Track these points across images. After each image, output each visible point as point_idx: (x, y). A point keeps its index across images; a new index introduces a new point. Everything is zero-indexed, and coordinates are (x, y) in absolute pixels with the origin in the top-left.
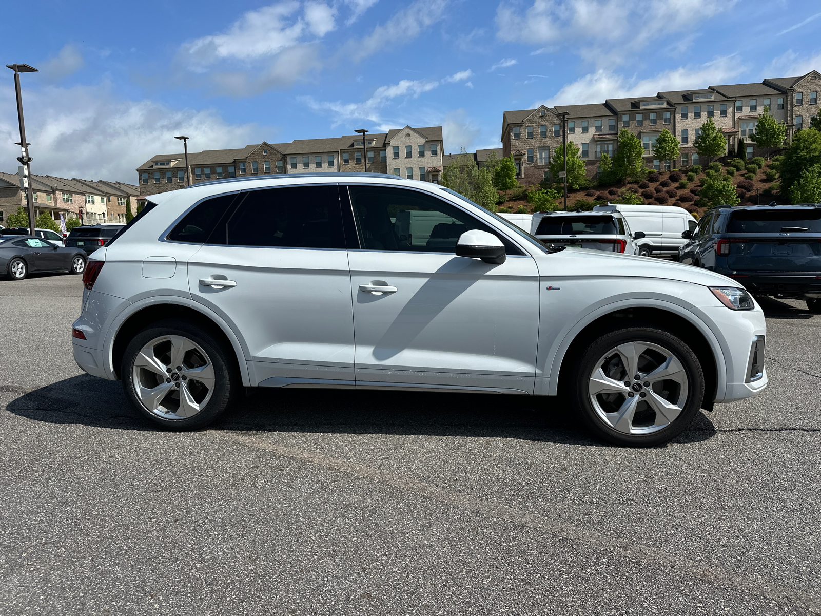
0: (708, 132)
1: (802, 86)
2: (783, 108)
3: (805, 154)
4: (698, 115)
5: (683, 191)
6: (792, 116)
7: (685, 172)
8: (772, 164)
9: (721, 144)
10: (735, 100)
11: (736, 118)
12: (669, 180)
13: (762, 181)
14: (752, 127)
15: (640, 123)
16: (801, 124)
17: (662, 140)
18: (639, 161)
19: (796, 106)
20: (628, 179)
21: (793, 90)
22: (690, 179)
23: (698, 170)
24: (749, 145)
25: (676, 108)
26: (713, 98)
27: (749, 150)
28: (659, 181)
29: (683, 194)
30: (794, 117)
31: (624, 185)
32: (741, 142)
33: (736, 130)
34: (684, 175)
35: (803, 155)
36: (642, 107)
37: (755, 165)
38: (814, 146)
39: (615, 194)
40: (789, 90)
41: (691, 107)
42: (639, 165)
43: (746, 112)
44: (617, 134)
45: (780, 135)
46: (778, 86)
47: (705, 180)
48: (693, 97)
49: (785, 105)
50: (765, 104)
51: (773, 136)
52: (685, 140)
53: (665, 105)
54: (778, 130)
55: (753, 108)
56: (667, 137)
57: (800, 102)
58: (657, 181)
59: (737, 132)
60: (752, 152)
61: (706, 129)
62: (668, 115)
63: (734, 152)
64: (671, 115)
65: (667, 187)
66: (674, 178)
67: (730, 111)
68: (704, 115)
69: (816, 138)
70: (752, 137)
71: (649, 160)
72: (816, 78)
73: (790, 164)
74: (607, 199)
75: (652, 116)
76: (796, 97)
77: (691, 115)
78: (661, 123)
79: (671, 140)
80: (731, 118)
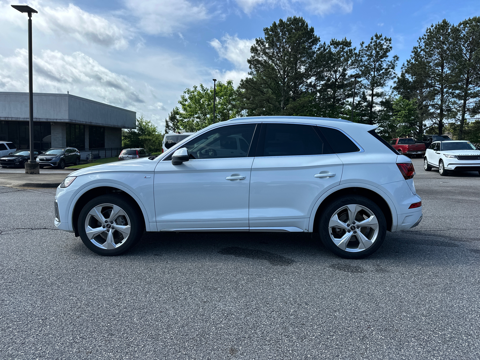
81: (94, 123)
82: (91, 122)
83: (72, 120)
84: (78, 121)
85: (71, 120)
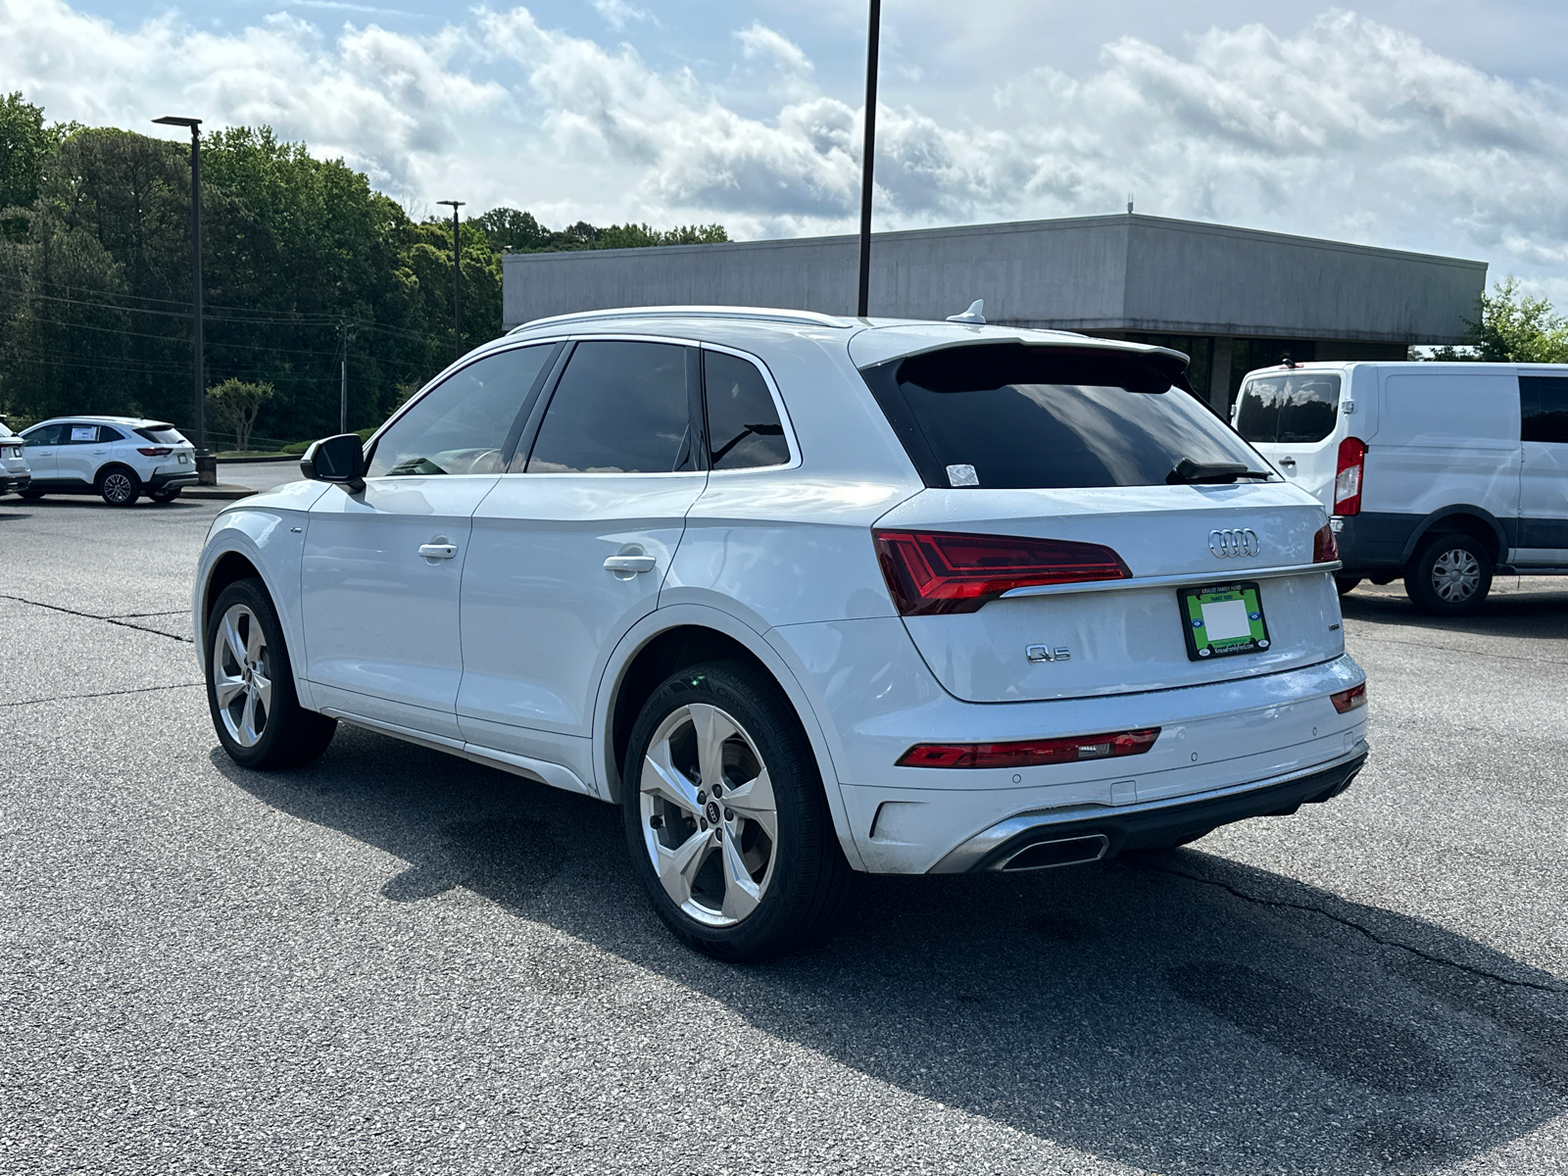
81: (1245, 326)
82: (1230, 326)
83: (1142, 320)
84: (1166, 322)
85: (1134, 320)
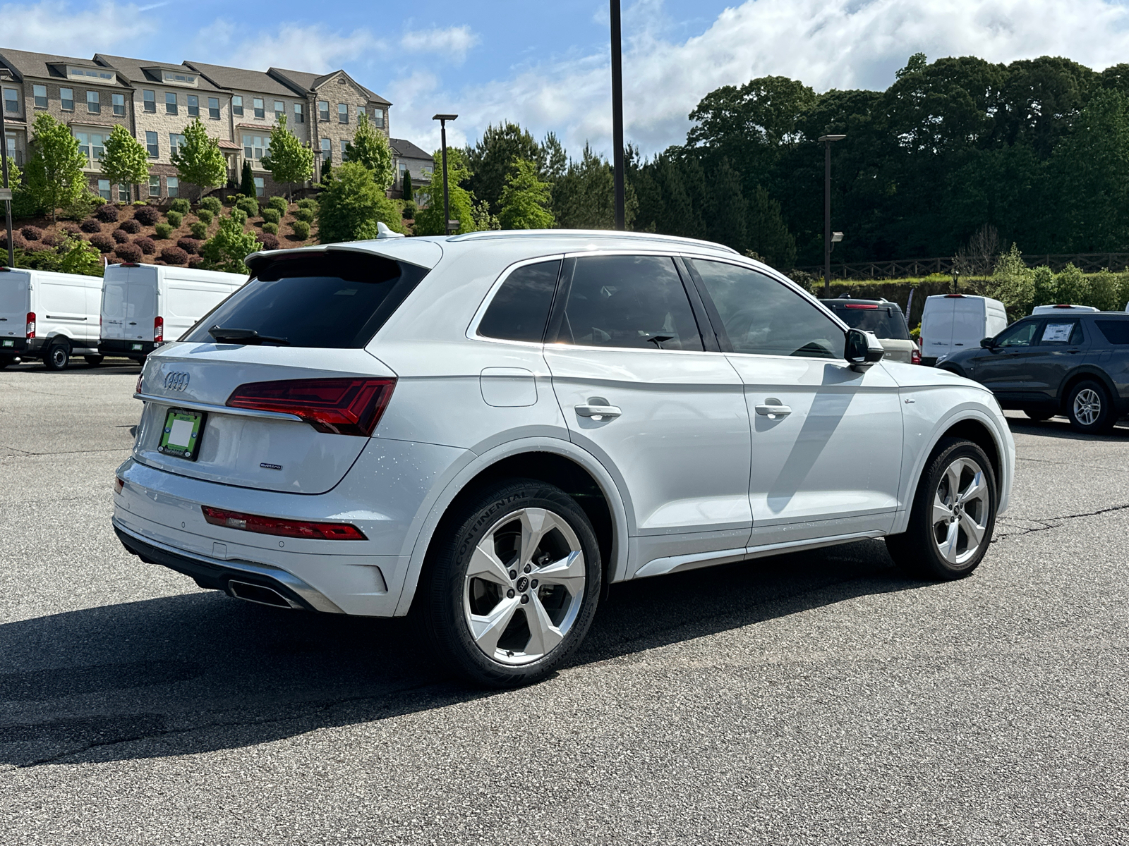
0: (197, 143)
1: (327, 91)
2: (302, 121)
3: (353, 202)
4: (172, 109)
5: (165, 243)
6: (317, 137)
7: (164, 209)
8: (300, 212)
9: (219, 167)
10: (232, 95)
11: (234, 125)
12: (137, 221)
13: (289, 237)
14: (262, 145)
15: (70, 105)
16: (330, 152)
17: (116, 145)
18: (78, 178)
19: (321, 121)
20: (58, 211)
21: (316, 94)
22: (174, 223)
23: (185, 208)
24: (260, 175)
25: (133, 90)
26: (195, 84)
27: (258, 183)
28: (116, 221)
29: (168, 249)
30: (319, 140)
31: (50, 222)
32: (246, 169)
33: (235, 146)
34: (161, 213)
35: (351, 204)
36: (71, 77)
37: (276, 210)
38: (363, 190)
39: (35, 239)
40: (309, 93)
41: (160, 92)
42: (80, 185)
43: (249, 118)
44: (23, 120)
45: (307, 165)
46: (294, 85)
47: (201, 227)
48: (163, 77)
49: (305, 117)
50: (276, 109)
51: (297, 167)
52: (154, 150)
53: (113, 81)
54: (304, 156)
55: (260, 114)
56: (125, 141)
57: (326, 117)
58: (113, 220)
59: (238, 149)
60: (263, 186)
61: (192, 135)
62: (119, 100)
63: (237, 183)
64: (125, 101)
65: (134, 233)
66: (144, 218)
67: (224, 111)
68: (183, 109)
69: (365, 179)
70: (264, 162)
71: (93, 178)
72: (345, 84)
73: (332, 215)
74: (22, 247)
75: (91, 97)
76: (321, 108)
77: (161, 107)
78: (107, 113)
79: (132, 147)
80: (227, 124)
